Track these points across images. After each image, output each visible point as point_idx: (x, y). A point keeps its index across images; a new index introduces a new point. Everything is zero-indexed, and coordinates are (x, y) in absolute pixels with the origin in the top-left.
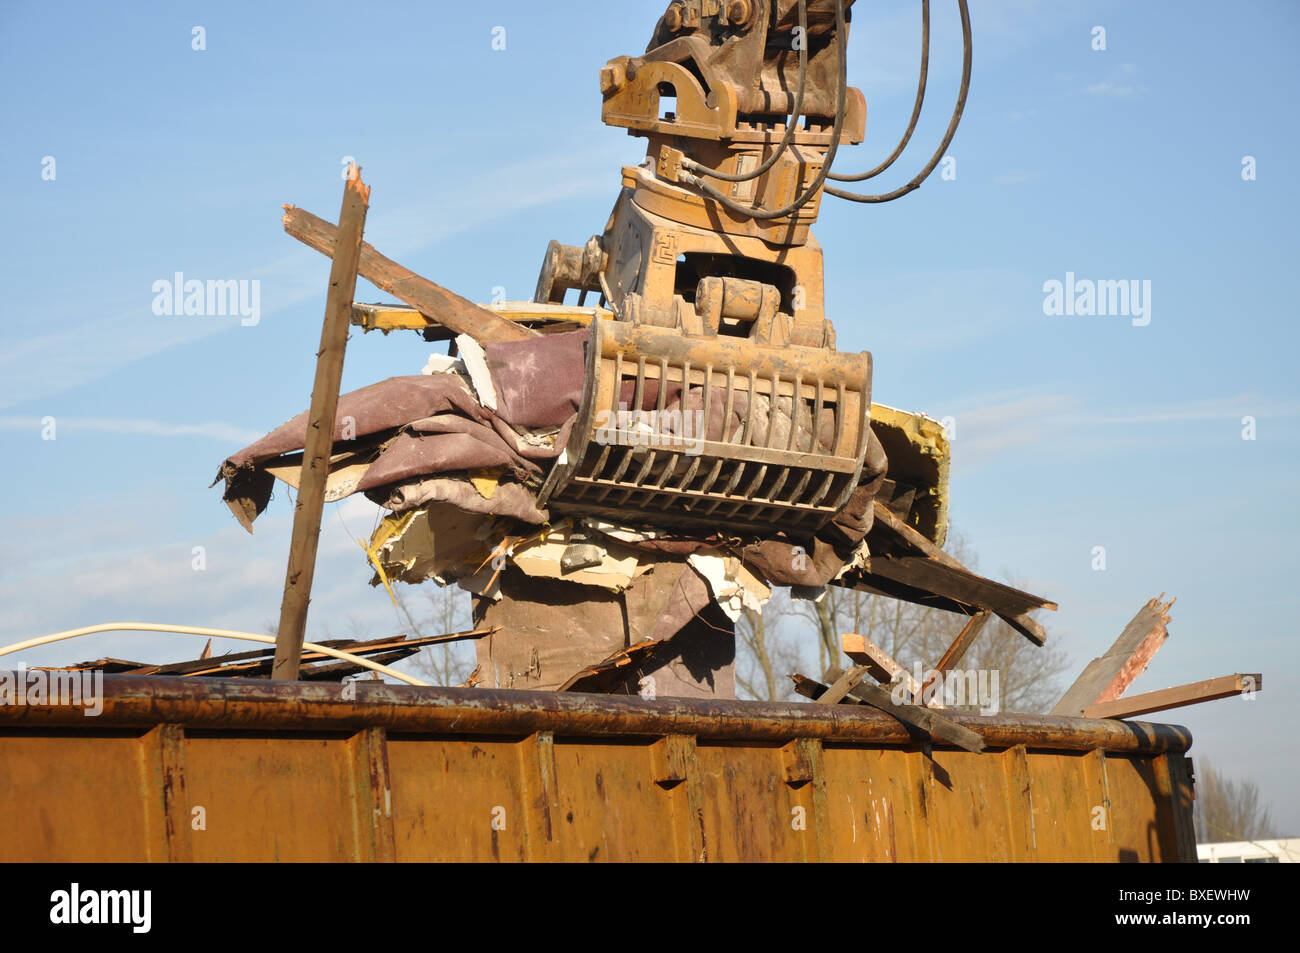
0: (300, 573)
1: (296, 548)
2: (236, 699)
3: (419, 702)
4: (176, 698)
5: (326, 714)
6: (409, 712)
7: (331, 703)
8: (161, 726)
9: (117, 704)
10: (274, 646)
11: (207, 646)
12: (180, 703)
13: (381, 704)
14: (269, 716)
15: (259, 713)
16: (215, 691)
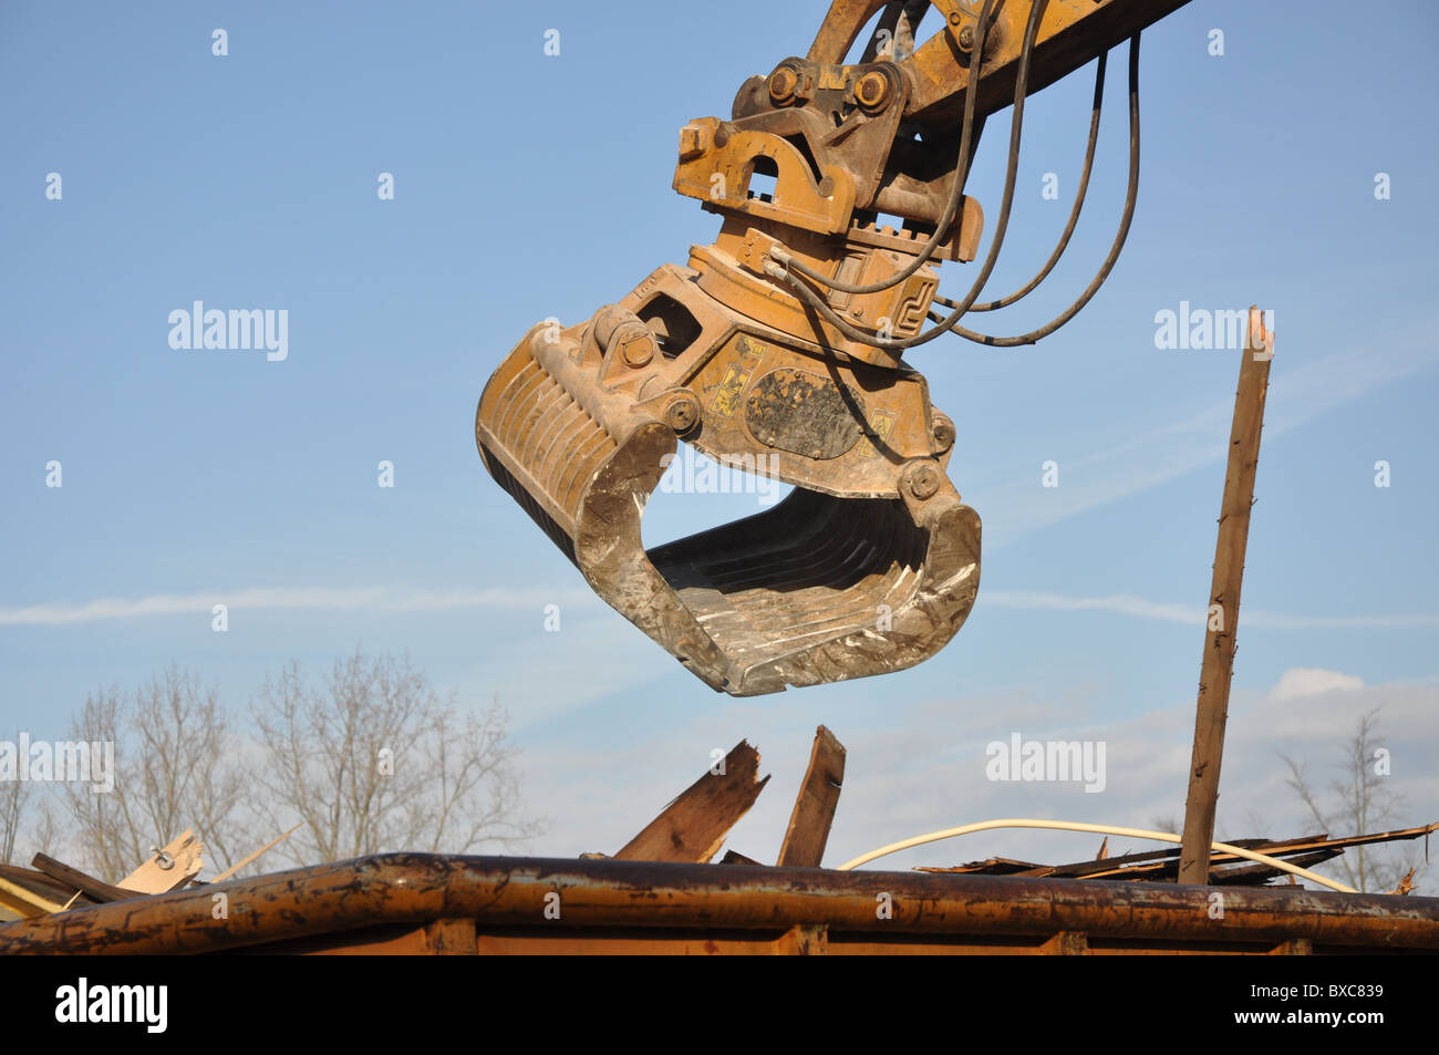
0: (1205, 765)
1: (1201, 736)
2: (1143, 905)
3: (1349, 911)
4: (1078, 904)
5: (1243, 923)
6: (1338, 922)
7: (1249, 911)
8: (1062, 934)
9: (1013, 909)
10: (1181, 846)
11: (1104, 845)
12: (1082, 908)
13: (1305, 912)
14: (1180, 925)
15: (1168, 921)
16: (1120, 895)
